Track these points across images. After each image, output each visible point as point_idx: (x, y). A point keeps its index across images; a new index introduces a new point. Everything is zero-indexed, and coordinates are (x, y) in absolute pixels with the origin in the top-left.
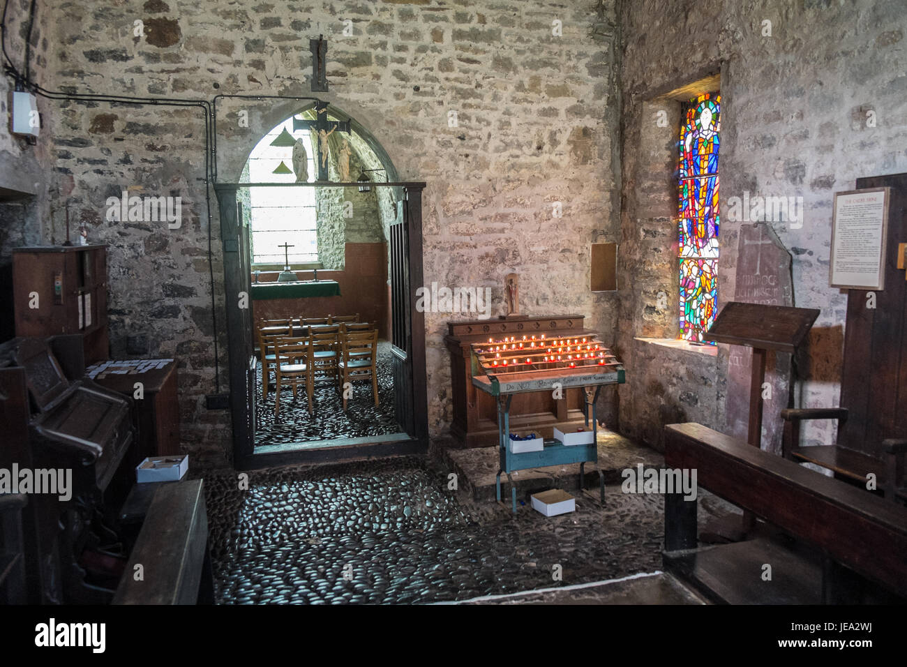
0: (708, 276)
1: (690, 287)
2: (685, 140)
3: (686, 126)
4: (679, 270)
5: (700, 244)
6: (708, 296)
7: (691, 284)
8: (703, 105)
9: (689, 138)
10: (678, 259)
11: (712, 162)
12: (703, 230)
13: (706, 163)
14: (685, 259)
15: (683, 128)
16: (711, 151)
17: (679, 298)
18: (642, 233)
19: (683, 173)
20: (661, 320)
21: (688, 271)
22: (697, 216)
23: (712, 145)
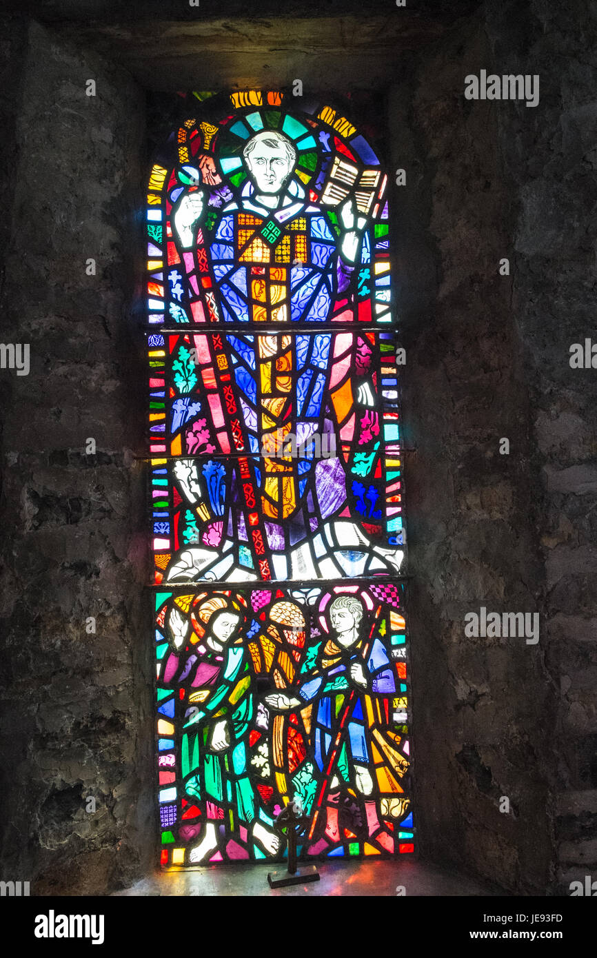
1: (198, 681)
2: (169, 208)
3: (173, 166)
4: (153, 626)
5: (275, 540)
6: (283, 702)
7: (206, 673)
8: (255, 120)
9: (189, 210)
10: (150, 590)
11: (305, 291)
12: (290, 493)
13: (278, 293)
14: (179, 591)
15: (158, 176)
16: (300, 259)
18: (29, 508)
19: (166, 312)
20: (102, 826)
21: (191, 629)
22: (255, 449)
23: (301, 239)
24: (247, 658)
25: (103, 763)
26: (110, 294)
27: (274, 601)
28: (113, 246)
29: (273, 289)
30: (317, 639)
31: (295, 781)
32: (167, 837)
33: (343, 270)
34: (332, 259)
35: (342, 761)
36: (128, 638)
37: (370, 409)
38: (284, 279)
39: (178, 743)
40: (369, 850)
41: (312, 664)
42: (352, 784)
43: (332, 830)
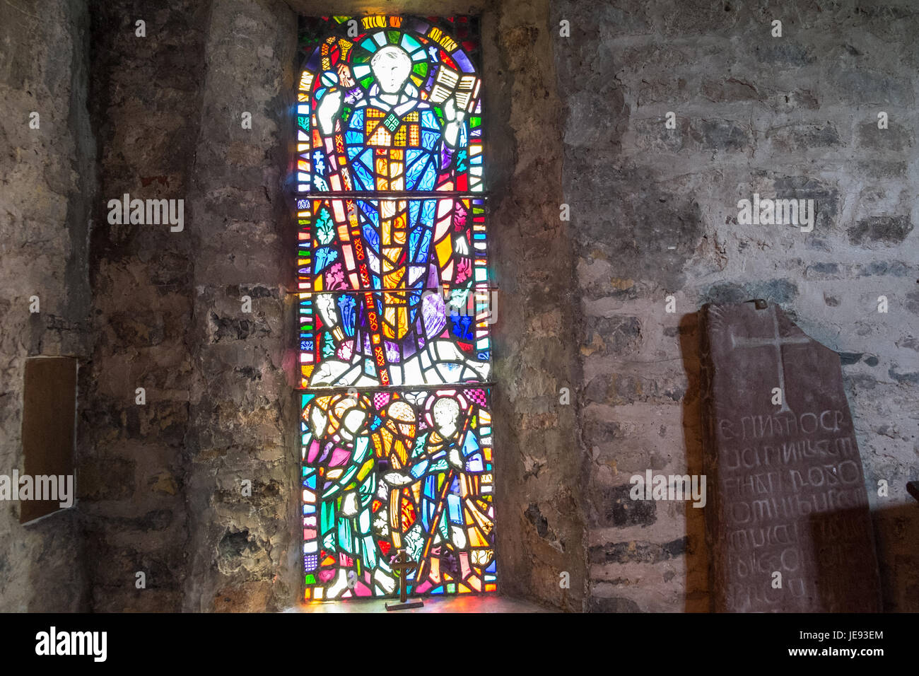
0: (406, 430)
1: (334, 463)
2: (314, 104)
3: (318, 73)
4: (299, 420)
5: (392, 355)
6: (396, 479)
7: (340, 456)
8: (380, 38)
9: (330, 105)
10: (298, 392)
12: (404, 319)
13: (396, 169)
15: (307, 79)
16: (414, 143)
17: (300, 497)
18: (212, 326)
19: (312, 183)
20: (262, 564)
21: (329, 423)
22: (378, 287)
23: (414, 128)
24: (371, 445)
25: (263, 518)
26: (270, 170)
27: (392, 401)
28: (273, 134)
29: (393, 165)
30: (425, 431)
31: (407, 538)
32: (310, 579)
33: (446, 152)
34: (438, 143)
35: (443, 523)
36: (282, 427)
37: (465, 257)
38: (401, 158)
39: (318, 508)
40: (463, 589)
41: (420, 450)
42: (450, 541)
43: (435, 575)
